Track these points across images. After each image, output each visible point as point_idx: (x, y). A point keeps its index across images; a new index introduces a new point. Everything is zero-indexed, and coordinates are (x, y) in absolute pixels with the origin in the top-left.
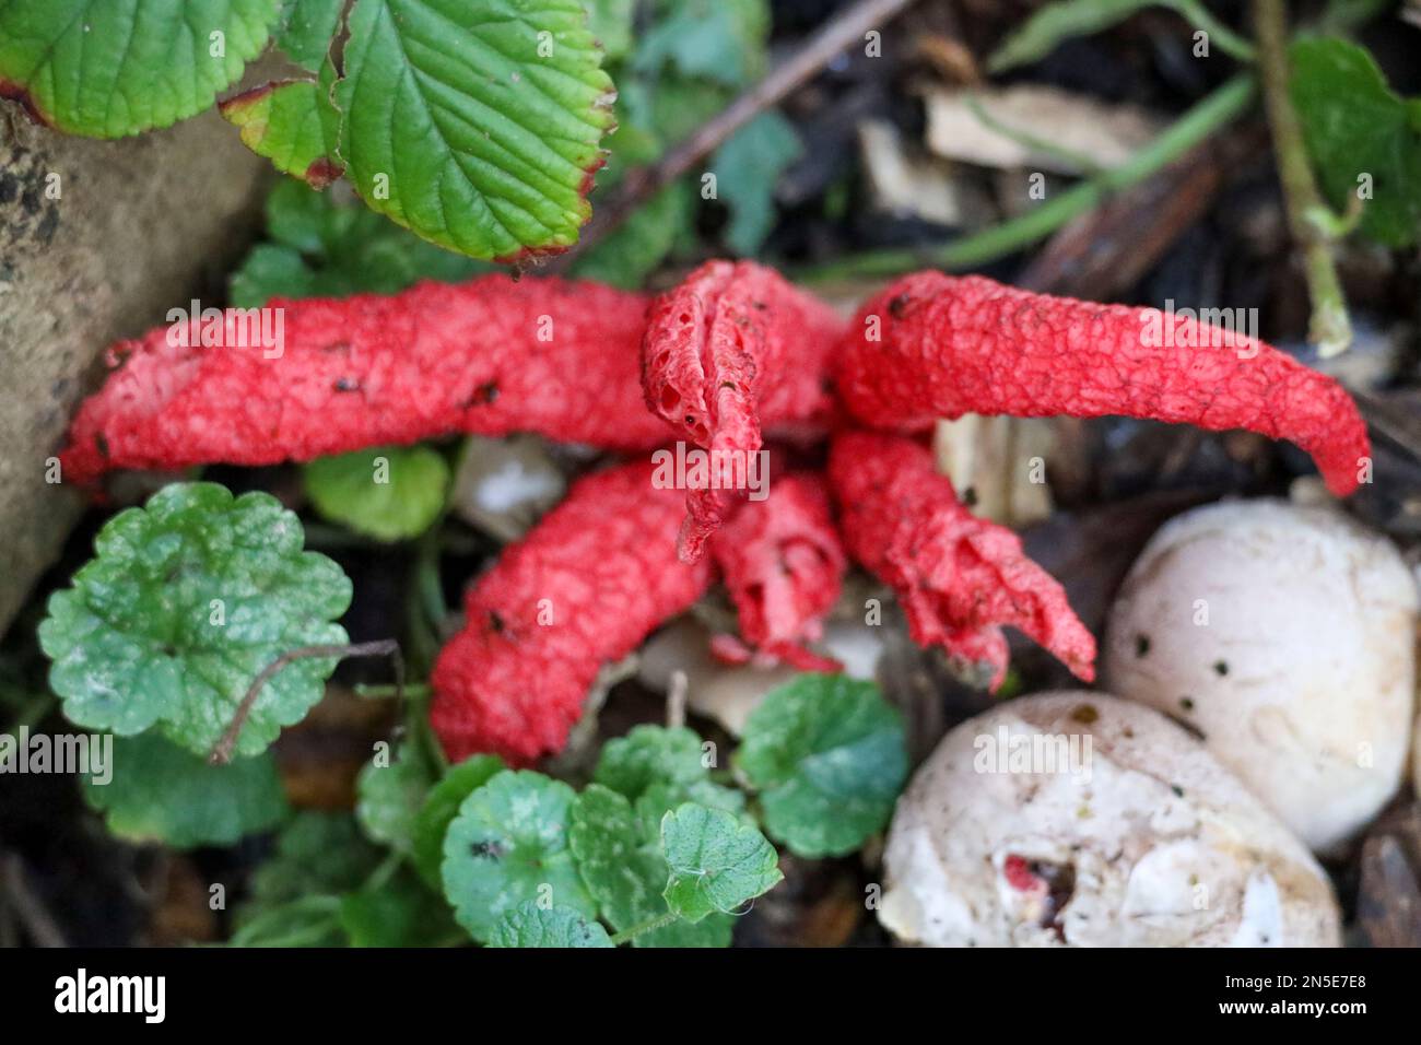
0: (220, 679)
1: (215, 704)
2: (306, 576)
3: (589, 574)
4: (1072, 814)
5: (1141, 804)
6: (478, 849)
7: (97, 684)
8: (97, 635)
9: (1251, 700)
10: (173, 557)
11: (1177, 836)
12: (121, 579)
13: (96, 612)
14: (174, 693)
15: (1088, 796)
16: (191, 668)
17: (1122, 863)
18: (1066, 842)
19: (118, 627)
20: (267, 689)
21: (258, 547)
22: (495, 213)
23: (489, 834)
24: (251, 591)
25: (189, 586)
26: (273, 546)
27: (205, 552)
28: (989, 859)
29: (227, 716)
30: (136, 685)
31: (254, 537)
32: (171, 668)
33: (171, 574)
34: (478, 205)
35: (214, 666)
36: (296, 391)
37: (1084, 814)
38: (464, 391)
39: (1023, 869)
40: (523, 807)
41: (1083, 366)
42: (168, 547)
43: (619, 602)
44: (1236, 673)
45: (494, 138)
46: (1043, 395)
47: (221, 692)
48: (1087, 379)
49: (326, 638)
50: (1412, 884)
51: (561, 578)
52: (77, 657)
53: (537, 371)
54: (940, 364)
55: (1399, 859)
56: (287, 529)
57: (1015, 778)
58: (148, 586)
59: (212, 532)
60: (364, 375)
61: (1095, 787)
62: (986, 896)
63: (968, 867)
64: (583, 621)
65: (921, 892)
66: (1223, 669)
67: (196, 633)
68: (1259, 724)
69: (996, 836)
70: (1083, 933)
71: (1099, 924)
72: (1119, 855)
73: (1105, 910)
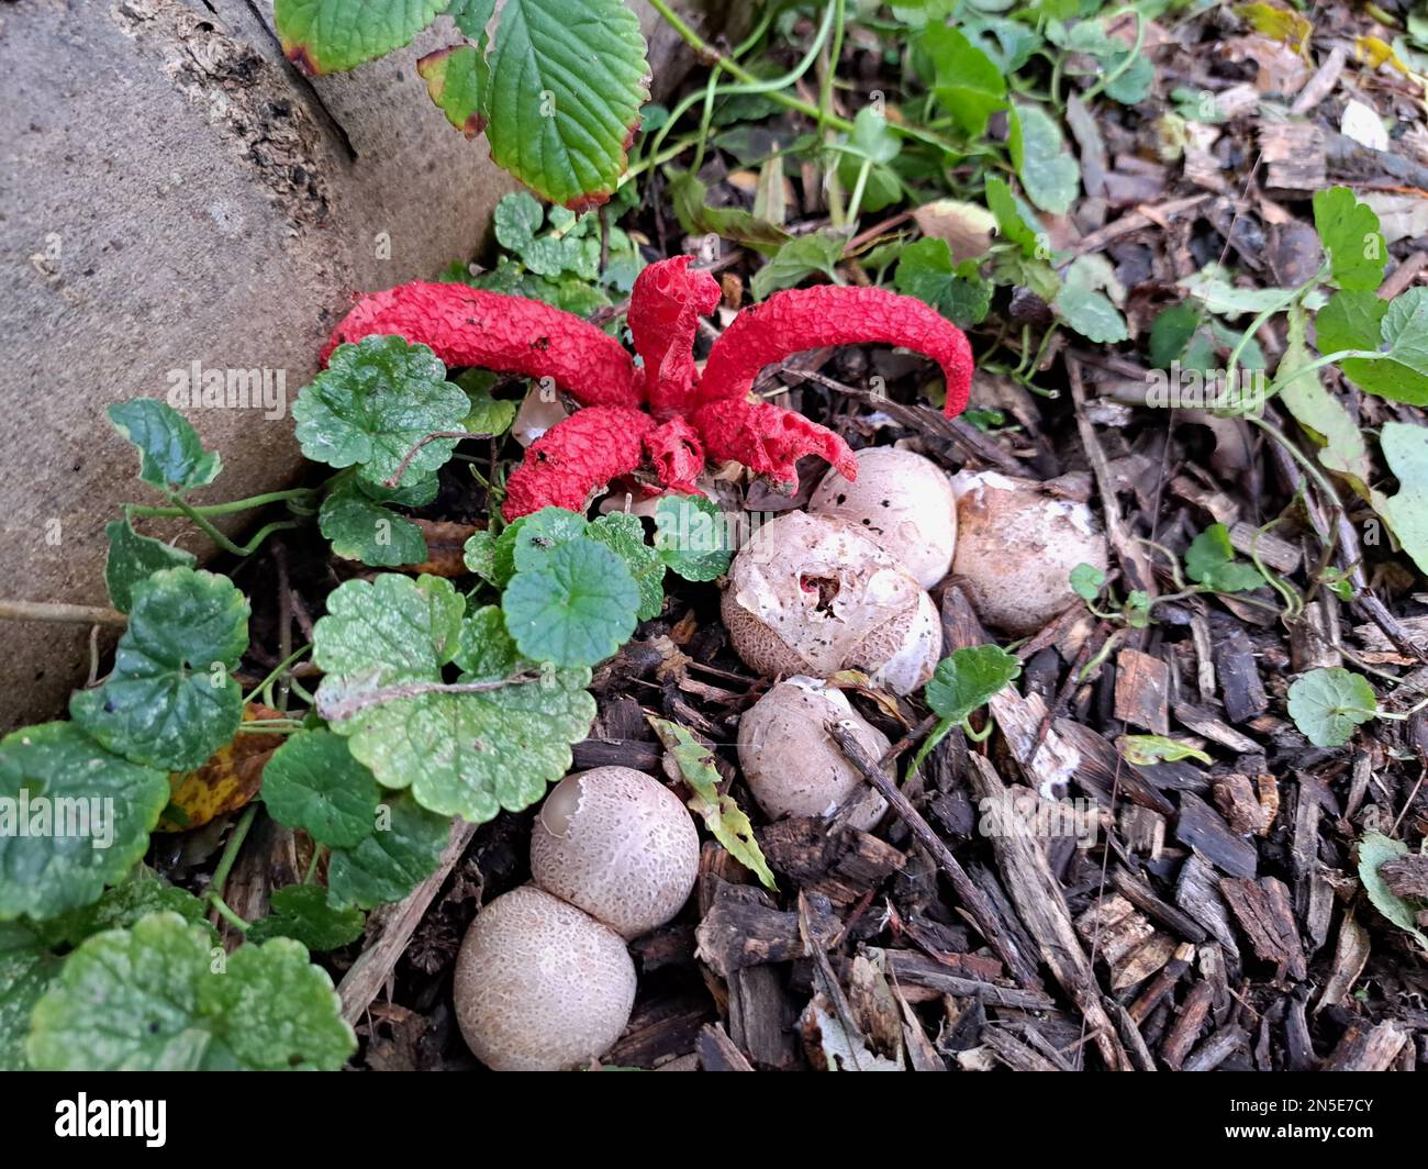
0: (394, 445)
1: (390, 459)
2: (446, 396)
3: (590, 437)
4: (835, 554)
5: (867, 550)
6: (536, 542)
7: (322, 439)
8: (326, 416)
9: (902, 517)
10: (372, 378)
11: (885, 567)
12: (341, 386)
13: (326, 401)
14: (367, 451)
15: (843, 546)
16: (378, 441)
17: (862, 577)
18: (834, 566)
19: (338, 413)
20: (420, 452)
21: (420, 378)
22: (573, 161)
23: (541, 535)
24: (415, 403)
25: (381, 398)
26: (429, 378)
27: (391, 379)
28: (793, 575)
29: (396, 465)
30: (346, 443)
31: (419, 371)
32: (368, 440)
33: (371, 390)
34: (563, 153)
35: (386, 440)
36: (447, 316)
37: (842, 553)
38: (532, 339)
39: (808, 582)
40: (560, 524)
42: (371, 372)
43: (604, 452)
44: (893, 505)
46: (843, 326)
47: (394, 453)
49: (455, 429)
50: (968, 608)
51: (575, 438)
52: (313, 424)
53: (566, 344)
54: (783, 320)
55: (962, 596)
56: (437, 368)
57: (804, 538)
58: (357, 393)
59: (396, 365)
60: (482, 319)
61: (846, 542)
62: (790, 593)
63: (781, 580)
64: (586, 458)
65: (757, 592)
66: (886, 504)
67: (382, 424)
68: (903, 530)
69: (797, 564)
70: (843, 611)
71: (852, 606)
72: (861, 574)
73: (854, 600)
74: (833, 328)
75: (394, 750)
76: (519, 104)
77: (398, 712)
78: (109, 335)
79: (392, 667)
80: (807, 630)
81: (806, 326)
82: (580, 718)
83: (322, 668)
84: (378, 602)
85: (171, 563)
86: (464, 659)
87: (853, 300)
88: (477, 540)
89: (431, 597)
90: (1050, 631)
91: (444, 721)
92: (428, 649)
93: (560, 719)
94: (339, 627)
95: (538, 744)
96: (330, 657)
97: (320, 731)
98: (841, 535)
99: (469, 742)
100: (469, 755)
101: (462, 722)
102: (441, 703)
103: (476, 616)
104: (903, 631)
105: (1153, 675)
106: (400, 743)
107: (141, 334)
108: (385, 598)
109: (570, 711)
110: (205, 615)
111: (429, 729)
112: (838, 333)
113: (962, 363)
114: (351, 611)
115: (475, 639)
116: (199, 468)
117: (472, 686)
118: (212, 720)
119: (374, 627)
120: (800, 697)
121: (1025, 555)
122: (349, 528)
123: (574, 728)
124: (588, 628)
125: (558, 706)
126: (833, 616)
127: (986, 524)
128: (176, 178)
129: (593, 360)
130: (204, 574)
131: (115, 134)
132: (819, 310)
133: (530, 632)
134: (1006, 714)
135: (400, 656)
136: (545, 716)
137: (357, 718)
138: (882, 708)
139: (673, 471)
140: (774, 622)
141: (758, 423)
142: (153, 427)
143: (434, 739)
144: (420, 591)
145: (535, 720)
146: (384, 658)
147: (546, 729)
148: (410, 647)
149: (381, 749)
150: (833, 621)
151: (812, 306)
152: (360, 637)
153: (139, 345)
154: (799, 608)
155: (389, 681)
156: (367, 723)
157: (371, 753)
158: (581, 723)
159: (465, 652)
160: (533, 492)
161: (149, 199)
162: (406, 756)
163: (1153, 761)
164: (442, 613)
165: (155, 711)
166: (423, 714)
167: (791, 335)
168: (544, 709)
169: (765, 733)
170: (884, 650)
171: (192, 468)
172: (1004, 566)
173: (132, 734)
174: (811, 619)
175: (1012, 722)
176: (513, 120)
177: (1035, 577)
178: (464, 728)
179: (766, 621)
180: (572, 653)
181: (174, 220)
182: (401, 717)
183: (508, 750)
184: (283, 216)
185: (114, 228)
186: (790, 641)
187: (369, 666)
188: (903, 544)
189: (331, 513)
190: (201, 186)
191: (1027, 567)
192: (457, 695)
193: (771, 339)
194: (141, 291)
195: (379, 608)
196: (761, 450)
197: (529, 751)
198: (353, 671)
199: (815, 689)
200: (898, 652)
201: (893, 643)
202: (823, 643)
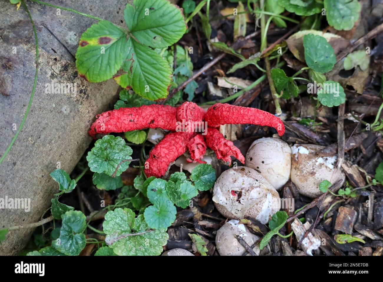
1: (112, 168)
2: (126, 149)
3: (168, 149)
4: (241, 184)
5: (251, 182)
6: (152, 190)
7: (95, 165)
8: (95, 158)
9: (268, 166)
10: (106, 146)
11: (257, 187)
12: (98, 150)
13: (95, 155)
14: (106, 167)
15: (244, 181)
16: (109, 163)
17: (249, 191)
18: (240, 188)
19: (98, 157)
20: (120, 166)
21: (119, 145)
22: (155, 93)
23: (154, 188)
24: (118, 151)
25: (108, 151)
26: (121, 145)
27: (111, 145)
28: (229, 191)
29: (114, 170)
30: (101, 166)
31: (118, 143)
32: (106, 163)
33: (106, 149)
35: (112, 163)
36: (124, 121)
37: (243, 184)
38: (149, 121)
39: (234, 192)
40: (159, 184)
41: (243, 116)
43: (173, 153)
44: (265, 163)
45: (154, 82)
46: (237, 121)
47: (114, 167)
48: (243, 118)
49: (129, 158)
50: (291, 194)
51: (164, 149)
52: (92, 161)
53: (160, 118)
55: (289, 190)
56: (123, 142)
57: (233, 179)
58: (102, 151)
59: (112, 142)
60: (134, 119)
61: (245, 180)
62: (228, 196)
63: (226, 192)
64: (167, 156)
65: (218, 196)
66: (263, 162)
67: (110, 158)
68: (269, 170)
69: (230, 187)
70: (243, 202)
71: (245, 200)
72: (248, 190)
73: (246, 198)
75: (123, 251)
76: (139, 84)
77: (123, 242)
78: (44, 151)
79: (120, 231)
80: (234, 207)
81: (227, 119)
82: (165, 239)
83: (106, 233)
84: (115, 216)
85: (69, 210)
86: (136, 228)
88: (137, 179)
89: (127, 213)
90: (315, 202)
91: (133, 243)
92: (127, 225)
93: (160, 240)
94: (108, 223)
95: (155, 246)
96: (107, 231)
97: (106, 247)
98: (243, 178)
99: (138, 248)
100: (139, 251)
101: (137, 243)
102: (131, 239)
103: (138, 217)
104: (261, 206)
105: (349, 215)
106: (124, 249)
107: (51, 147)
108: (117, 214)
109: (162, 238)
110: (77, 220)
111: (129, 246)
114: (110, 219)
115: (138, 222)
116: (71, 185)
117: (138, 234)
118: (81, 244)
119: (115, 222)
120: (230, 227)
121: (309, 177)
122: (100, 180)
123: (163, 242)
124: (164, 220)
125: (159, 237)
127: (298, 166)
128: (54, 105)
130: (76, 211)
131: (40, 100)
132: (230, 115)
133: (150, 222)
134: (296, 229)
135: (121, 228)
136: (156, 239)
137: (114, 244)
138: (254, 230)
139: (195, 156)
140: (224, 205)
141: (217, 145)
142: (60, 177)
143: (131, 248)
144: (124, 212)
145: (154, 241)
146: (118, 229)
147: (156, 242)
148: (123, 226)
149: (120, 251)
150: (240, 204)
151: (228, 114)
152: (112, 225)
153: (50, 150)
154: (231, 201)
155: (120, 235)
156: (116, 245)
157: (118, 252)
158: (165, 240)
159: (136, 226)
160: (152, 168)
161: (49, 114)
162: (125, 252)
163: (344, 242)
164: (130, 217)
165: (69, 244)
166: (128, 242)
167: (224, 121)
168: (156, 238)
169: (220, 238)
170: (256, 212)
171: (69, 185)
172: (303, 180)
173: (65, 249)
174: (234, 204)
175: (298, 231)
176: (139, 87)
177: (312, 183)
178: (137, 245)
179: (222, 204)
180: (160, 226)
181: (55, 117)
182: (123, 243)
183: (147, 249)
184: (78, 103)
185: (43, 125)
186: (229, 210)
187: (115, 231)
188: (269, 175)
189: (96, 177)
190: (60, 105)
191: (309, 181)
192: (135, 236)
194: (50, 138)
195: (116, 217)
197: (152, 249)
198: (112, 233)
199: (235, 224)
200: (260, 213)
201: (259, 210)
202: (238, 211)
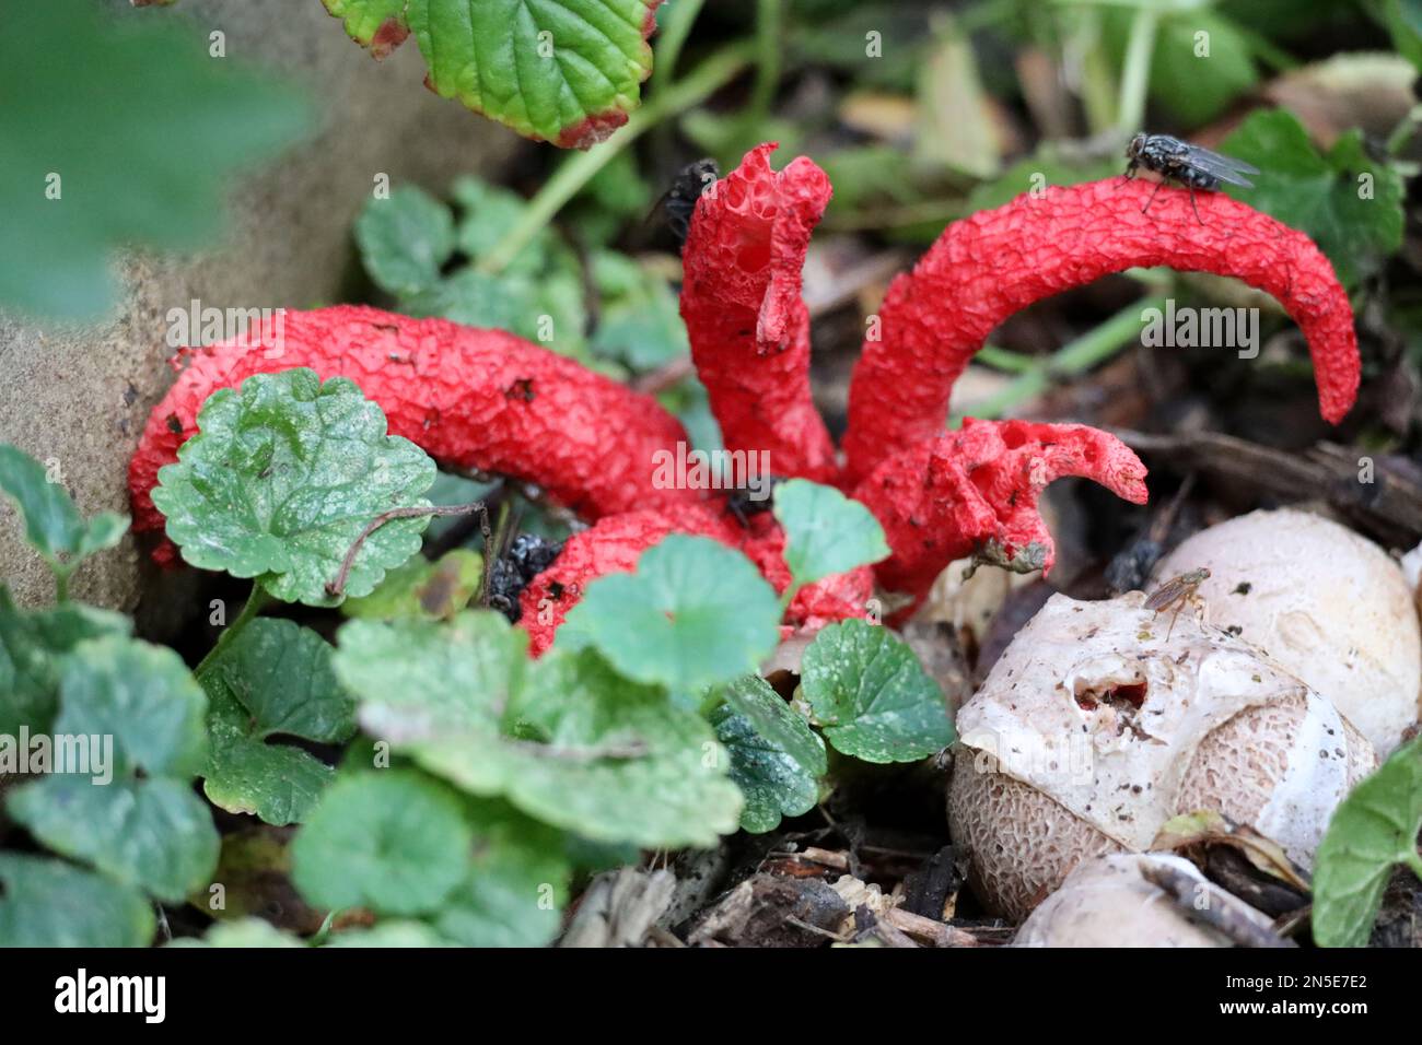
0: (321, 545)
1: (319, 564)
2: (392, 459)
4: (1134, 638)
7: (209, 540)
9: (1279, 605)
12: (221, 461)
13: (202, 487)
17: (1188, 662)
18: (1133, 655)
19: (221, 506)
20: (368, 544)
21: (345, 436)
24: (341, 480)
25: (282, 481)
26: (359, 434)
27: (296, 448)
28: (1060, 686)
29: (333, 570)
30: (246, 547)
31: (340, 428)
33: (263, 467)
35: (312, 540)
37: (1145, 637)
41: (1111, 214)
42: (260, 438)
44: (1260, 591)
46: (1076, 246)
47: (324, 554)
48: (1117, 222)
49: (416, 506)
52: (189, 520)
53: (566, 395)
54: (969, 262)
56: (371, 417)
59: (302, 421)
60: (414, 352)
62: (1061, 720)
63: (1040, 701)
66: (1244, 589)
67: (293, 520)
68: (1289, 628)
69: (1063, 666)
70: (1160, 727)
71: (1174, 714)
72: (1186, 656)
73: (1178, 701)
74: (1060, 253)
80: (1104, 775)
81: (1011, 260)
87: (1087, 202)
112: (1068, 260)
113: (1318, 289)
126: (1144, 737)
129: (618, 424)
132: (1029, 229)
138: (1257, 862)
141: (957, 449)
150: (1146, 745)
151: (1015, 223)
167: (989, 283)
170: (1250, 783)
174: (1106, 752)
186: (1077, 806)
193: (955, 300)
196: (968, 491)
200: (1280, 786)
201: (1266, 767)
202: (1137, 790)
